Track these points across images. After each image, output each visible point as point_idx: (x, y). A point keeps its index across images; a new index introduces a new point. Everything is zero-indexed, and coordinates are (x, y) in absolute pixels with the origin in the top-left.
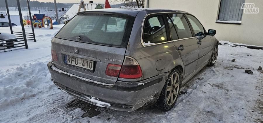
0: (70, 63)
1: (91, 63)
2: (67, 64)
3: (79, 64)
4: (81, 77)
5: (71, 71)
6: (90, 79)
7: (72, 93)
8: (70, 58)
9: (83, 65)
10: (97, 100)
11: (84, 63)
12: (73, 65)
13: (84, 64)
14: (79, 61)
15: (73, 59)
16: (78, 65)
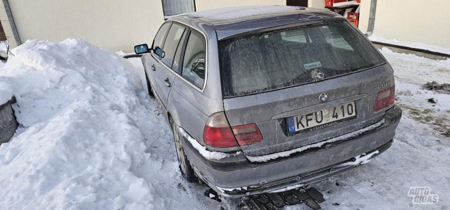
0: (303, 127)
1: (350, 107)
2: (298, 132)
3: (324, 119)
4: (331, 138)
5: (307, 140)
6: (349, 131)
7: (310, 180)
8: (301, 119)
9: (333, 117)
10: (364, 156)
11: (336, 112)
12: (312, 128)
13: (336, 114)
14: (324, 115)
15: (309, 117)
16: (323, 123)
